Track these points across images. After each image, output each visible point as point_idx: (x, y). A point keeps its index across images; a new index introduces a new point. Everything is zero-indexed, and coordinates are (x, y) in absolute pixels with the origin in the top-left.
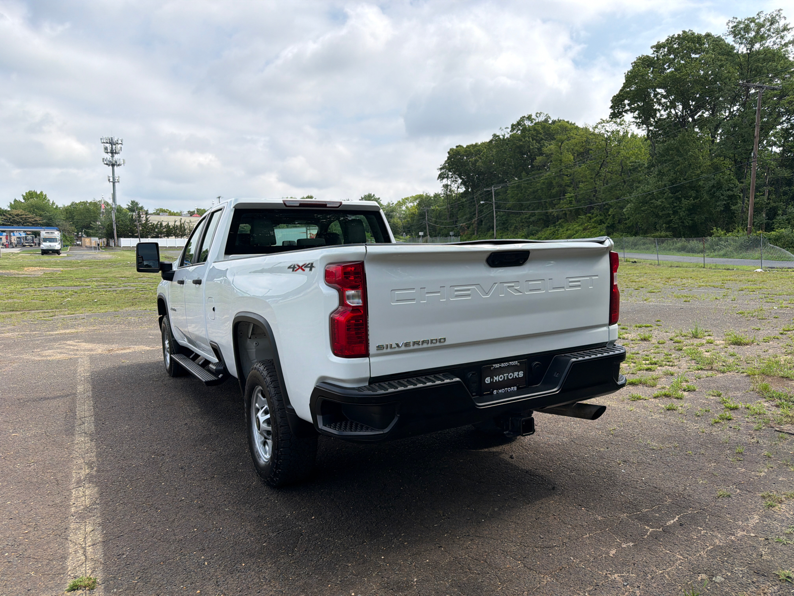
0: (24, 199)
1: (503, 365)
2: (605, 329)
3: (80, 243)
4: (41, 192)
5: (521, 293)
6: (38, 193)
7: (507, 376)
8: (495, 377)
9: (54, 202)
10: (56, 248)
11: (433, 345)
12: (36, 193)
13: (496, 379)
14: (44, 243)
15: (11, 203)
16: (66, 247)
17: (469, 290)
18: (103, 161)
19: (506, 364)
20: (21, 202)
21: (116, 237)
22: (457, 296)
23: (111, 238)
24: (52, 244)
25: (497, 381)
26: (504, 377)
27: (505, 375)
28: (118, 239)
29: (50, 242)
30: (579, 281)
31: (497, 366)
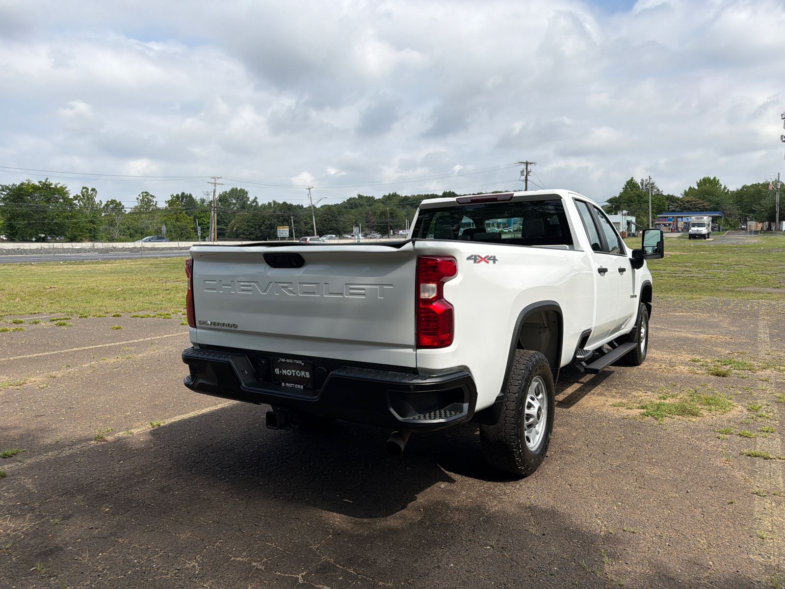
0: (698, 186)
1: (288, 361)
2: (411, 351)
3: (745, 227)
4: (715, 178)
5: (295, 294)
6: (712, 179)
7: (295, 373)
8: (283, 370)
9: (726, 186)
10: (703, 233)
11: (228, 328)
12: (710, 179)
13: (284, 372)
14: (693, 228)
15: (685, 191)
16: (725, 231)
17: (250, 286)
18: (782, 139)
19: (291, 361)
20: (695, 189)
21: (778, 221)
22: (242, 290)
23: (773, 222)
24: (700, 229)
25: (286, 374)
26: (292, 372)
27: (292, 371)
28: (779, 222)
29: (698, 226)
30: (364, 289)
31: (283, 360)
